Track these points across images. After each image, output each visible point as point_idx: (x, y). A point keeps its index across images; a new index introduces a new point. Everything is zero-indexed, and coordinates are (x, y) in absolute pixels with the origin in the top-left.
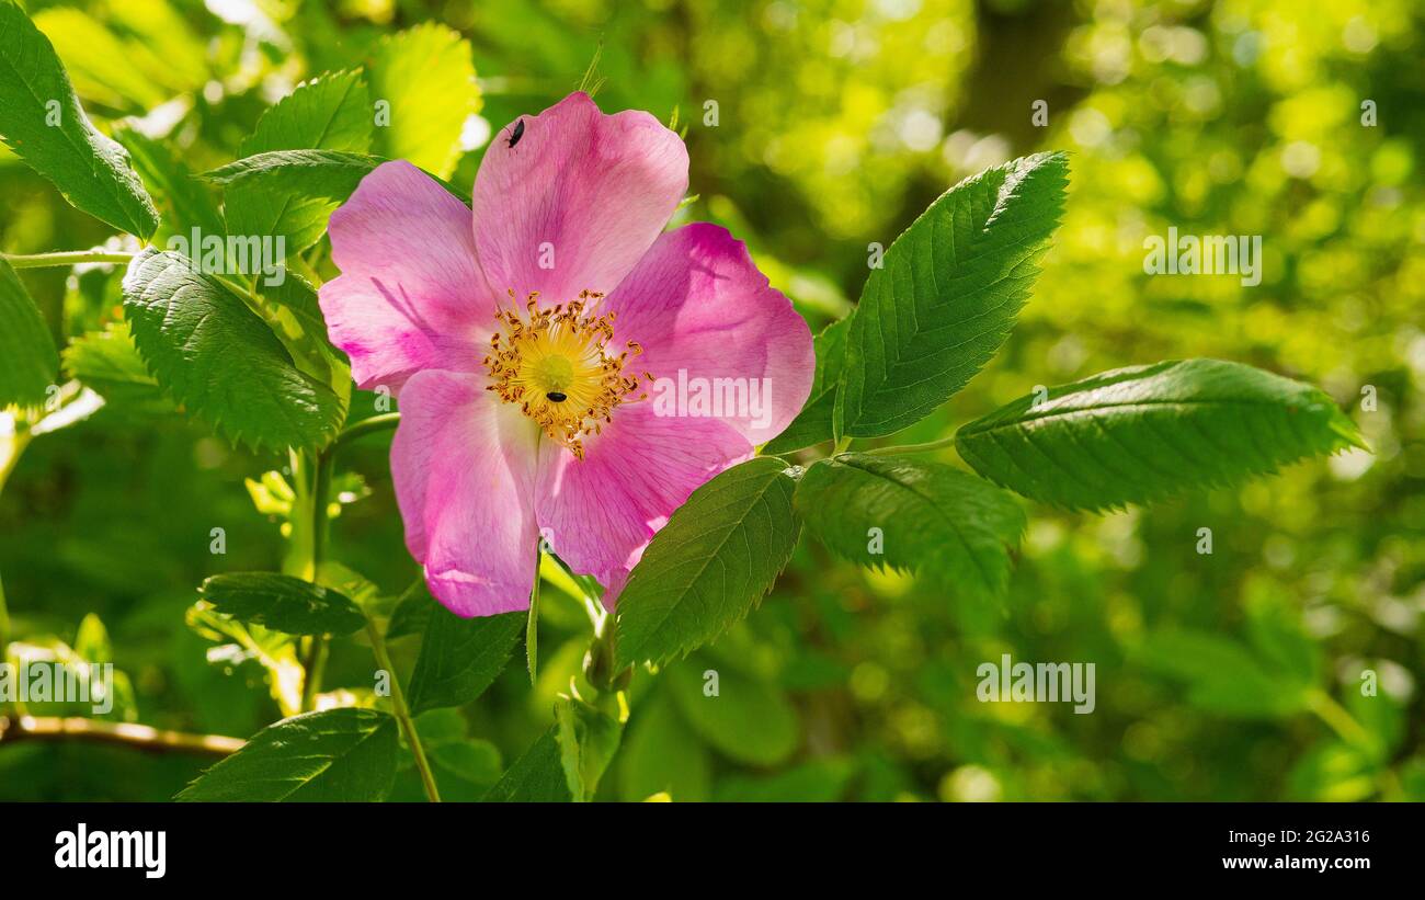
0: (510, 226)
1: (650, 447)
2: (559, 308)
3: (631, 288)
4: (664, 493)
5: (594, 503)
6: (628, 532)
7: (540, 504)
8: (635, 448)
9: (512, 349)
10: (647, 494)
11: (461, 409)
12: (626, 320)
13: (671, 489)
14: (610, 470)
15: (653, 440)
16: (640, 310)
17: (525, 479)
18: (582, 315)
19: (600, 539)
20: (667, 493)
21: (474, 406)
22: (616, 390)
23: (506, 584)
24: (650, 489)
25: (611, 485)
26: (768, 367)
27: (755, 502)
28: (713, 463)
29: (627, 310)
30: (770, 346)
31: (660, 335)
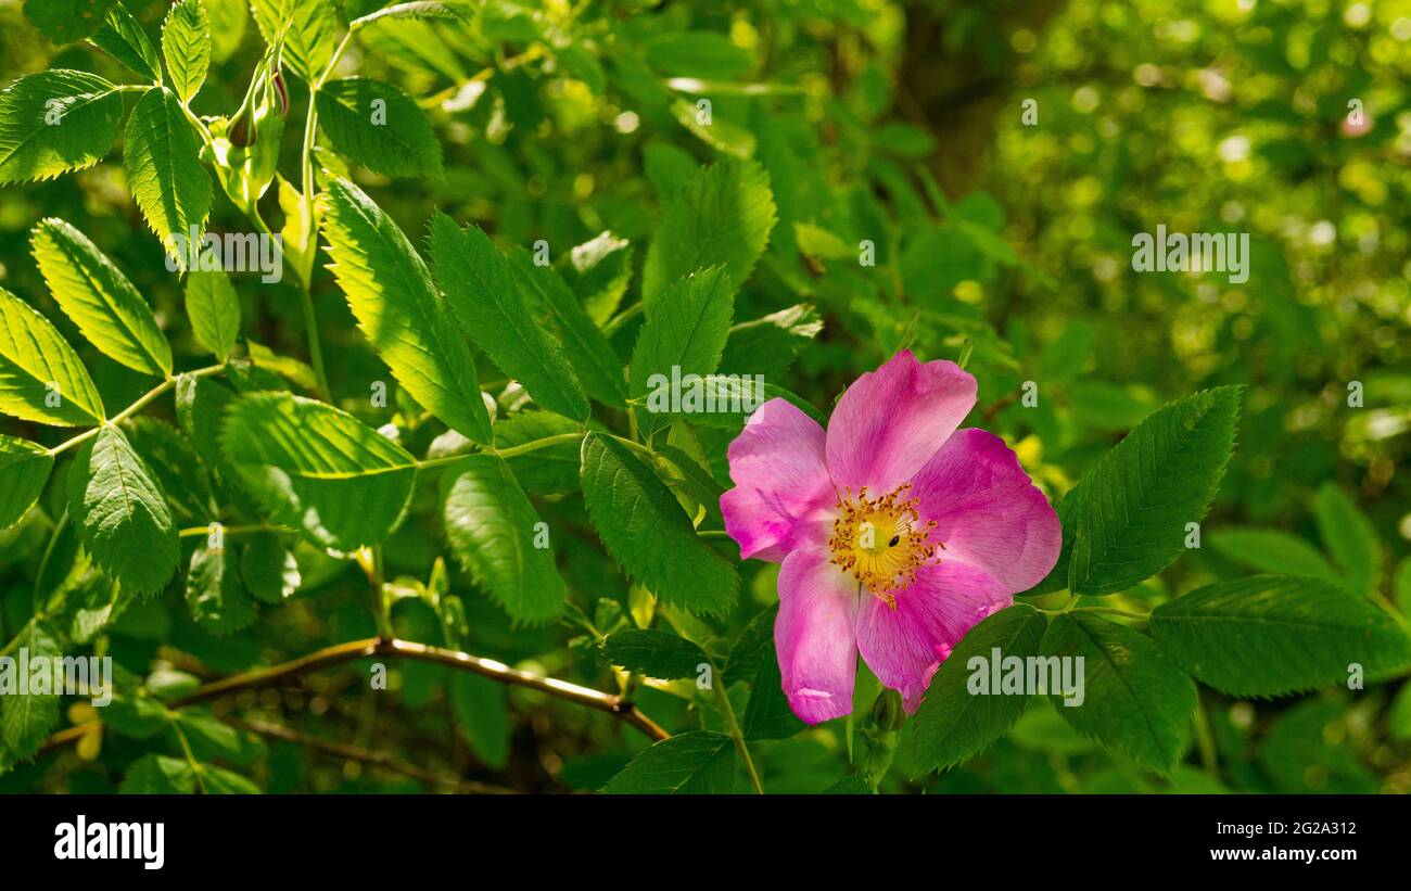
0: (850, 440)
1: (938, 591)
2: (882, 499)
3: (930, 473)
4: (947, 625)
5: (897, 631)
6: (920, 652)
7: (860, 631)
8: (928, 591)
9: (847, 529)
10: (935, 625)
11: (810, 571)
12: (925, 496)
13: (952, 623)
14: (910, 607)
15: (940, 586)
16: (936, 489)
17: (851, 614)
18: (896, 502)
19: (901, 656)
20: (951, 626)
21: (818, 567)
22: (917, 556)
23: (837, 693)
24: (937, 620)
25: (909, 617)
26: (1027, 542)
27: (1012, 642)
28: (983, 604)
29: (926, 489)
30: (1030, 526)
31: (948, 508)
